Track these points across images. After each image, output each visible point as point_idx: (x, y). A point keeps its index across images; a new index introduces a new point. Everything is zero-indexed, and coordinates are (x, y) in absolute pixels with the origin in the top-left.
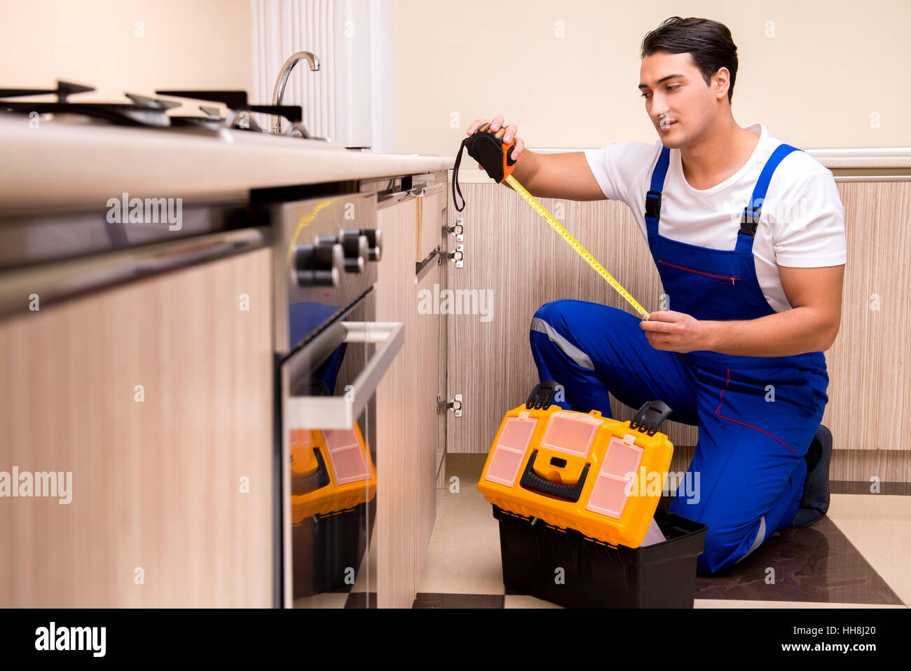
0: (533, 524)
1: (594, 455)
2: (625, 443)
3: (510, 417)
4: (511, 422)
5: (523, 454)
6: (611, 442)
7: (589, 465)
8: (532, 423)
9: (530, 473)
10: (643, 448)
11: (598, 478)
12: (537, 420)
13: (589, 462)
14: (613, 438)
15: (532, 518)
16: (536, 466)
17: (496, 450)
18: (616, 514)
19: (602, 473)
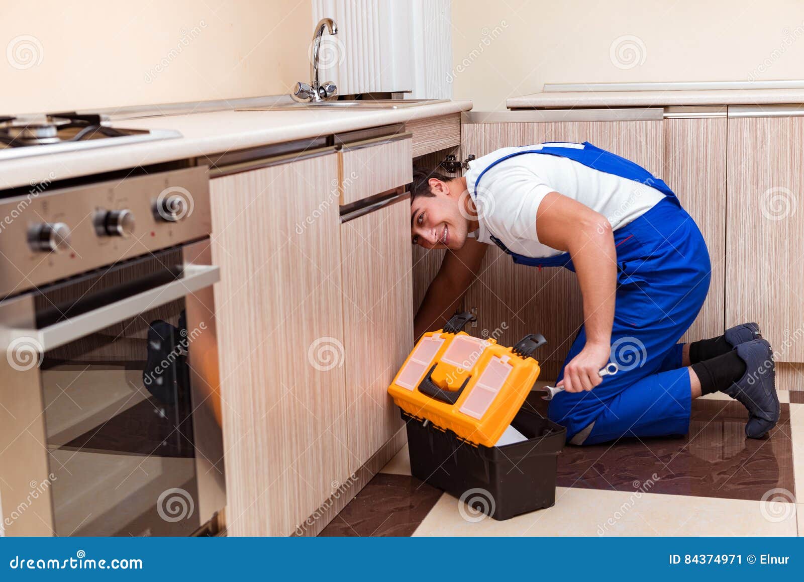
0: (424, 425)
1: (476, 369)
2: (502, 362)
3: (426, 336)
4: (426, 341)
5: (427, 366)
6: (492, 360)
7: (470, 377)
8: (440, 343)
9: (427, 380)
10: (512, 365)
11: (474, 388)
12: (445, 340)
13: (471, 374)
14: (494, 357)
15: (424, 420)
16: (433, 376)
17: (409, 362)
18: (478, 415)
19: (479, 384)
